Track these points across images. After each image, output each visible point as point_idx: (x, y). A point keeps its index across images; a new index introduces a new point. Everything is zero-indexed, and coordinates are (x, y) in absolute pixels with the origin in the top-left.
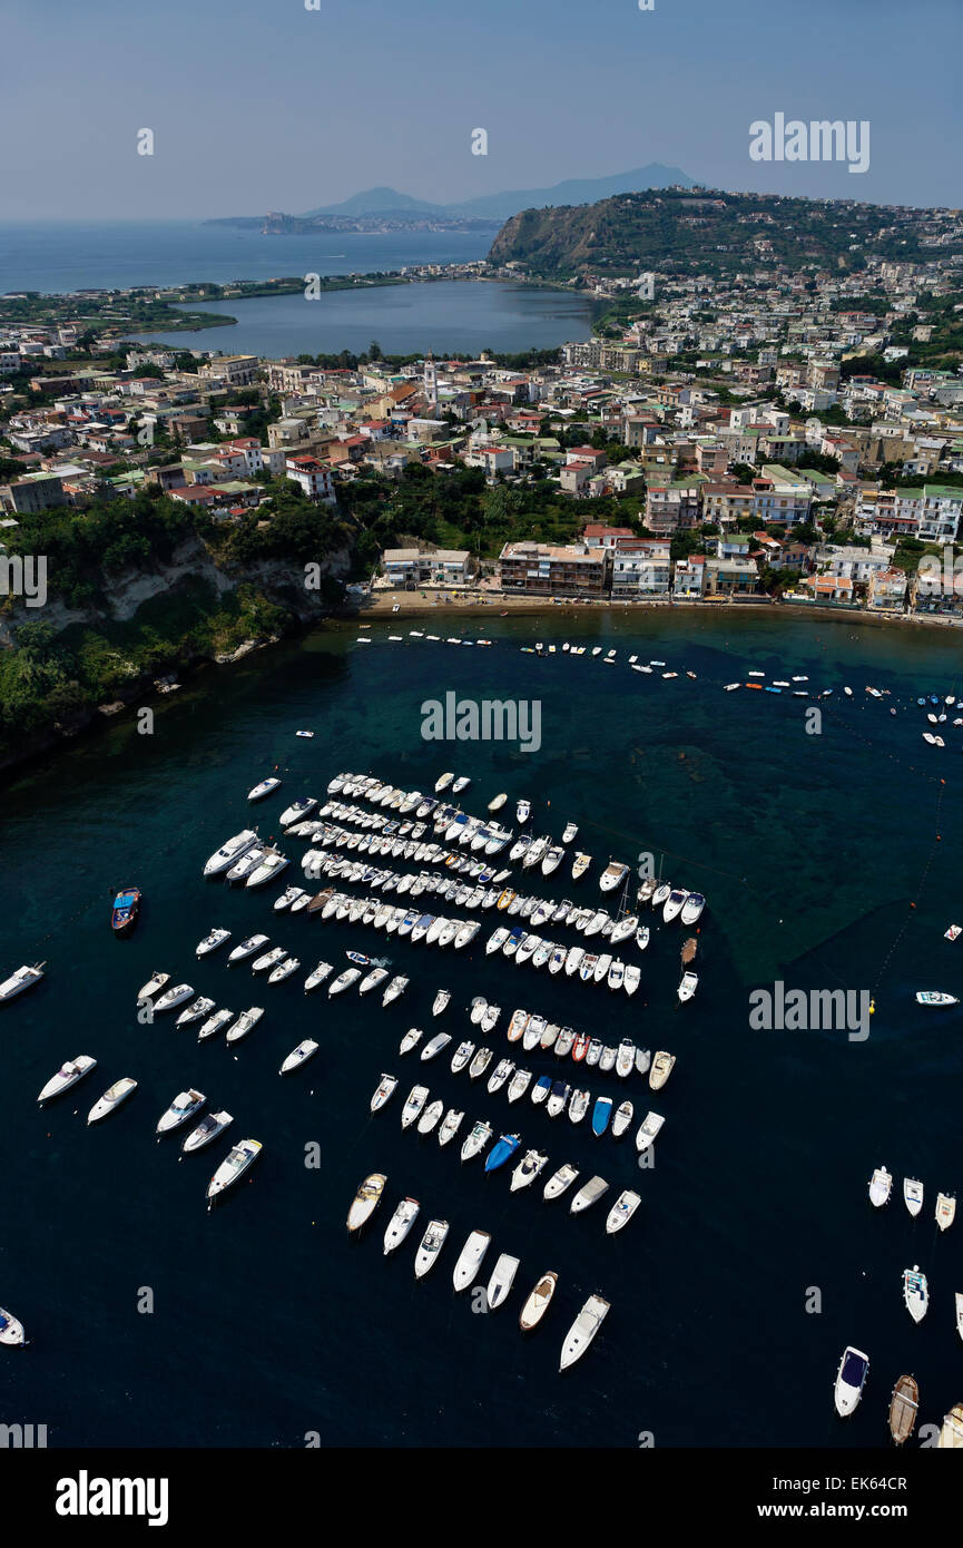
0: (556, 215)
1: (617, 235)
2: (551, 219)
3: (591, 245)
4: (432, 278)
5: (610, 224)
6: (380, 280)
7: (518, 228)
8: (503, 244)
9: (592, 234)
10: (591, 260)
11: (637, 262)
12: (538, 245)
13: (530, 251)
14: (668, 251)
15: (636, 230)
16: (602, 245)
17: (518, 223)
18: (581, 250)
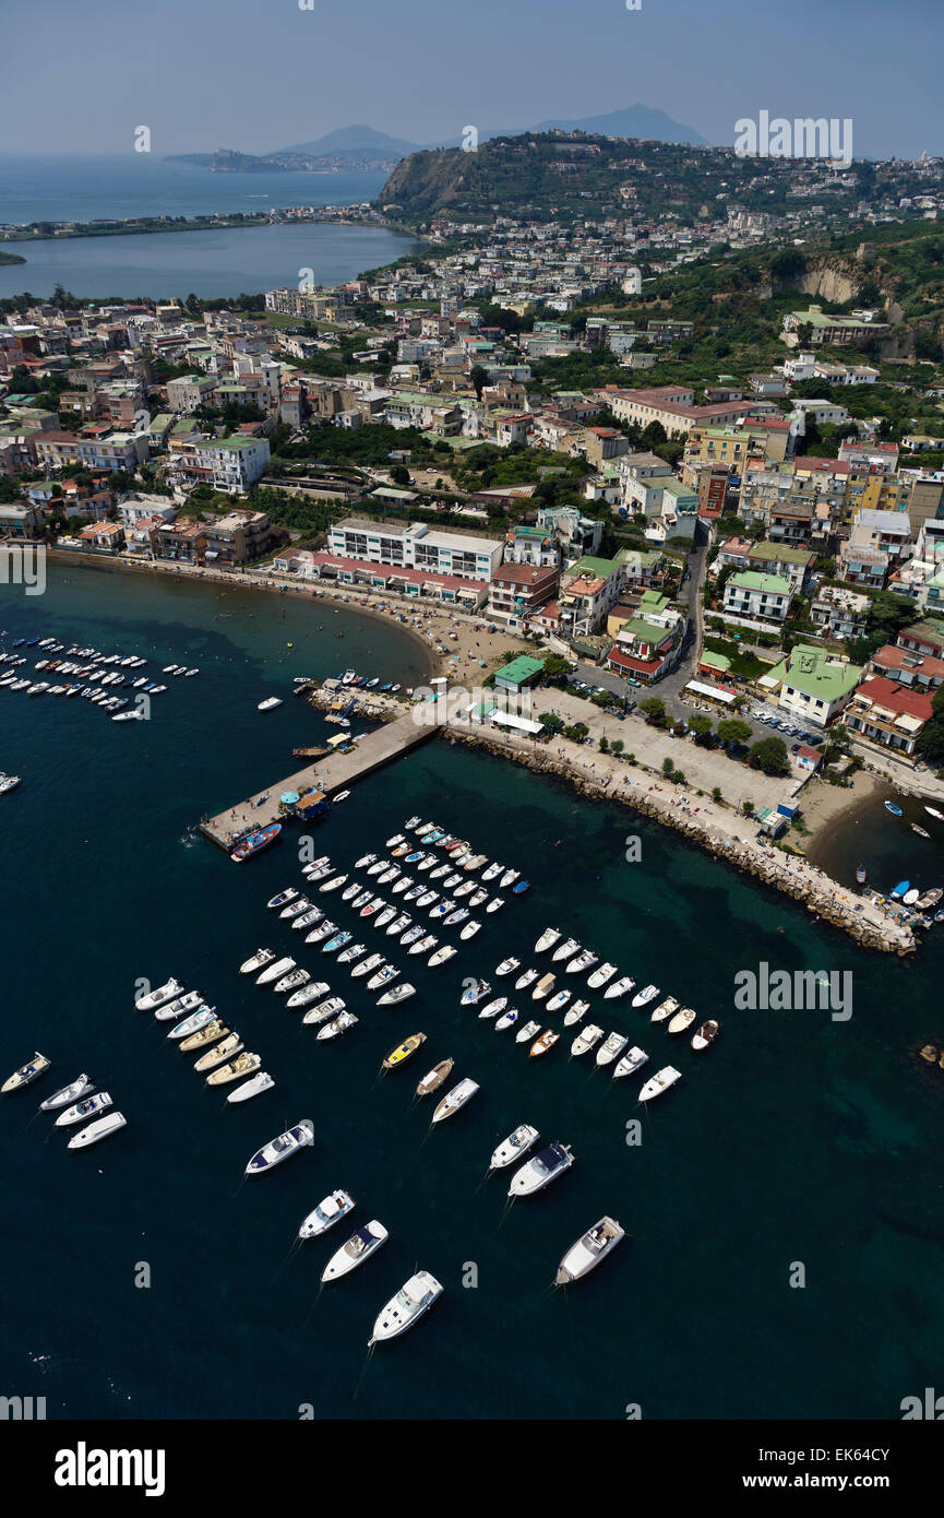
0: (445, 158)
1: (485, 179)
2: (440, 161)
3: (458, 189)
4: (295, 220)
5: (479, 168)
6: (238, 221)
7: (407, 170)
8: (392, 187)
9: (461, 178)
10: (452, 204)
11: (496, 208)
12: (422, 187)
13: (414, 194)
14: (531, 196)
15: (502, 174)
16: (469, 189)
17: (408, 164)
18: (448, 194)
